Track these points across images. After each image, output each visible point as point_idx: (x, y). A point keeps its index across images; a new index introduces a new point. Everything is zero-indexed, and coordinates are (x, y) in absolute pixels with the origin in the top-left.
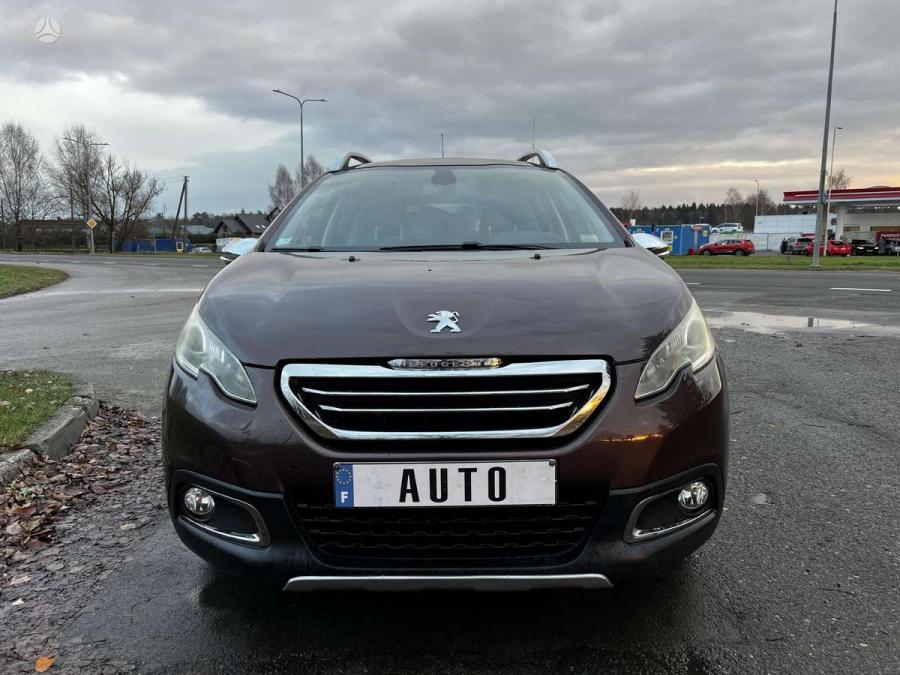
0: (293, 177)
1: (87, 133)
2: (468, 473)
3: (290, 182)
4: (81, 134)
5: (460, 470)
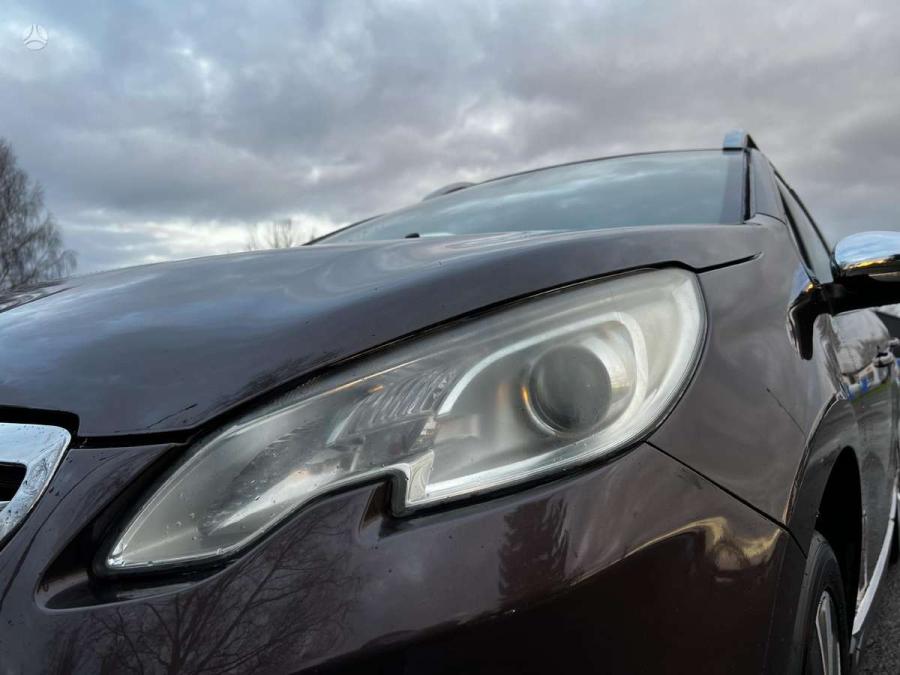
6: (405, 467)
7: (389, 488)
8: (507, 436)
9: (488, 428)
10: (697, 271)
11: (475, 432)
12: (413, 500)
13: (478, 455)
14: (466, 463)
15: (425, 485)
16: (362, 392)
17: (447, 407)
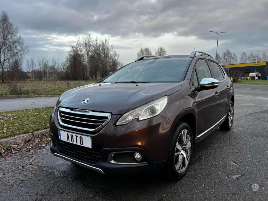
0: (221, 57)
1: (163, 48)
2: (77, 136)
3: (220, 58)
4: (161, 49)
5: (75, 136)
6: (139, 117)
7: (138, 119)
8: (148, 114)
9: (146, 113)
10: (168, 96)
11: (145, 114)
12: (140, 120)
13: (145, 116)
14: (144, 116)
15: (141, 119)
16: (135, 111)
17: (142, 112)
